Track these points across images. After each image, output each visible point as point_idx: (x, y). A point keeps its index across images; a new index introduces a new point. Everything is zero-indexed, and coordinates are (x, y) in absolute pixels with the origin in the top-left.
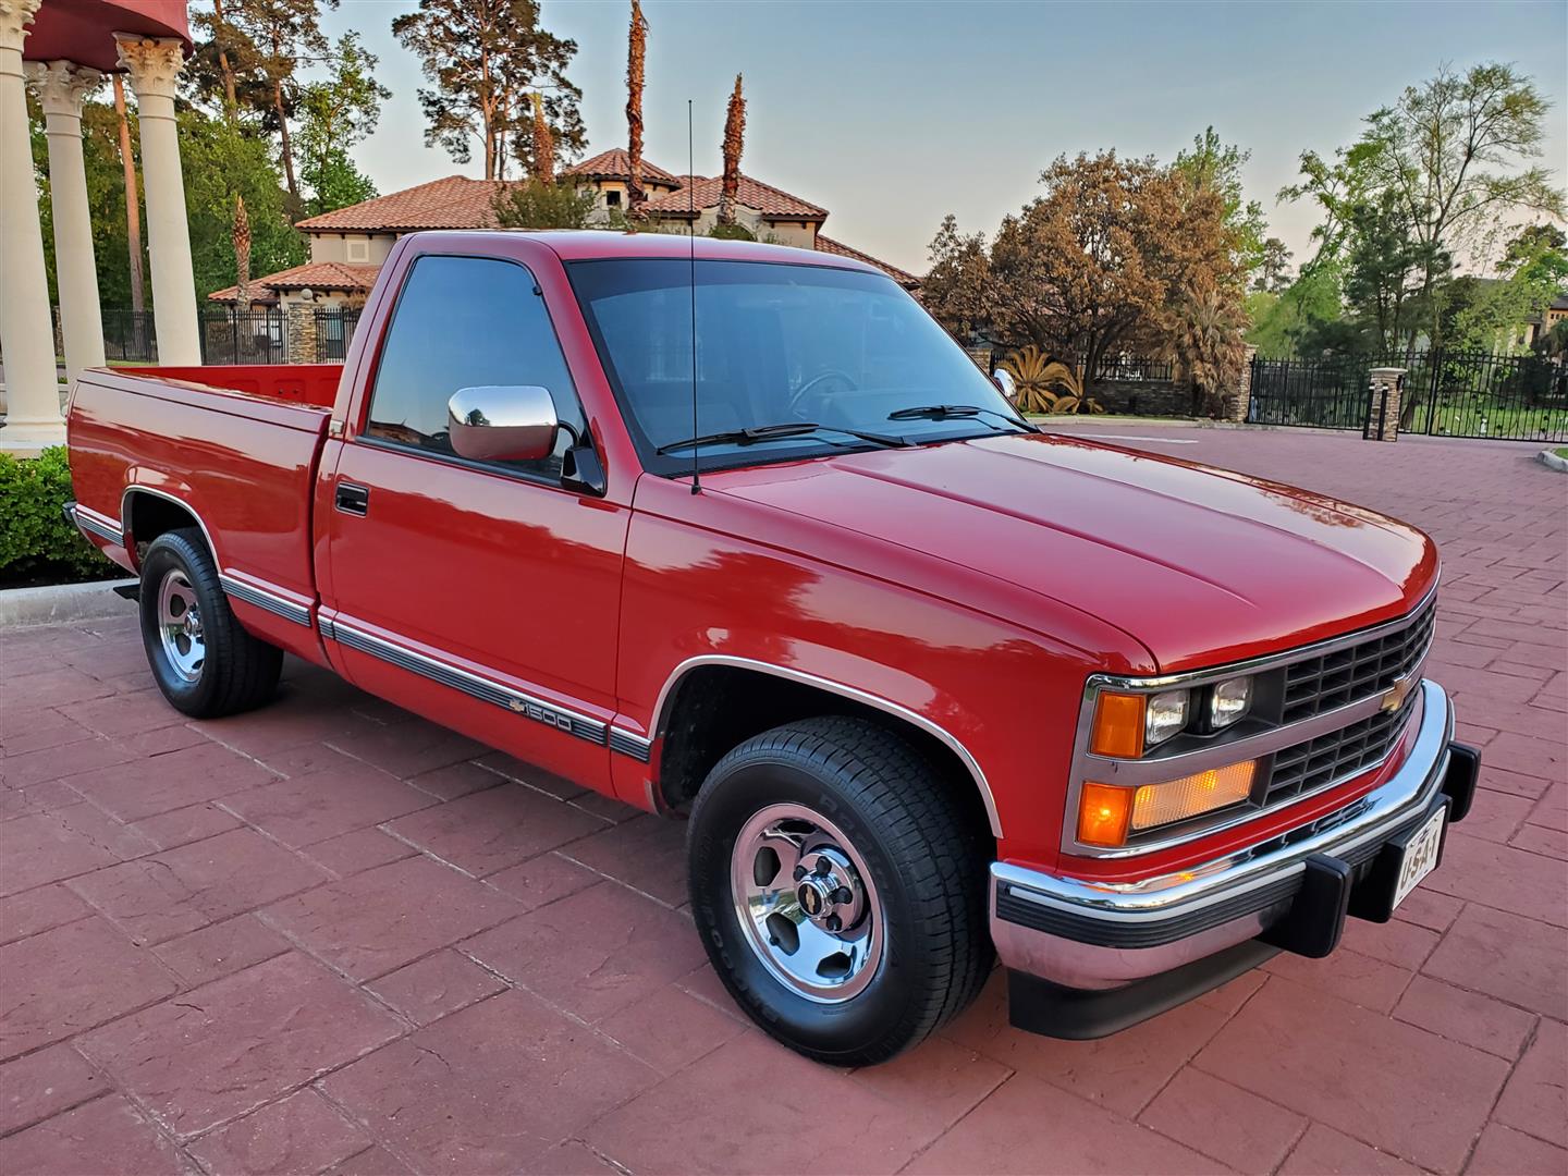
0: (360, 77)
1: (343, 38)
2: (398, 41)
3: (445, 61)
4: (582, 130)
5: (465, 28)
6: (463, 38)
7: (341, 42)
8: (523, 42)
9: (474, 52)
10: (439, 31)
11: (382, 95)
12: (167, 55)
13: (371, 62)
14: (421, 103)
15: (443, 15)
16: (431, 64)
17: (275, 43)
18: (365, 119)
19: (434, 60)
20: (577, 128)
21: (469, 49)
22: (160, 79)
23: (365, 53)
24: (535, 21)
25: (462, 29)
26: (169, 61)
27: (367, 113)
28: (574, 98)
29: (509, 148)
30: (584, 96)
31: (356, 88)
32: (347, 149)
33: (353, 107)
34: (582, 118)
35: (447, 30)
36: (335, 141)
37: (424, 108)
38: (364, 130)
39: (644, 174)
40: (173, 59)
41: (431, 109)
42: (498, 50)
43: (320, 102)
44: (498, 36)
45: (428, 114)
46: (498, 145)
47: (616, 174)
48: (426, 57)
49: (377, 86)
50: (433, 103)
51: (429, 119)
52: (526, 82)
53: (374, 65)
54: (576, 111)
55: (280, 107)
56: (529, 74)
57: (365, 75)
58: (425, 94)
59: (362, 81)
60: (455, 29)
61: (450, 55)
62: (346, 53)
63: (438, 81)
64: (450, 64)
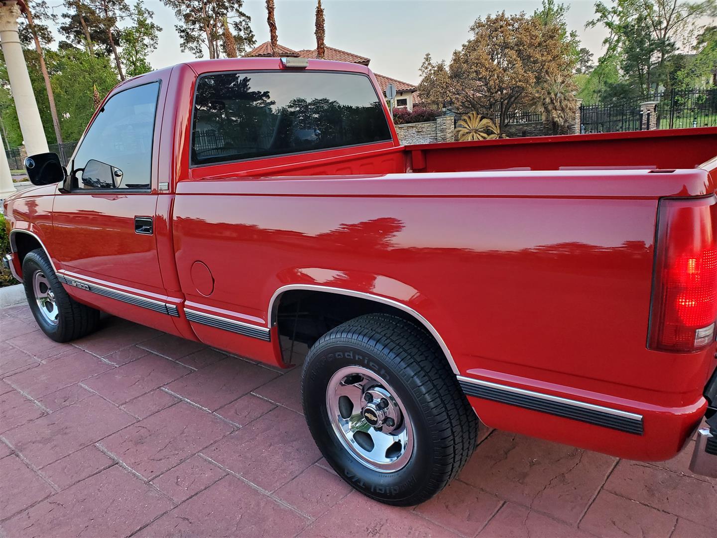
0: (147, 22)
1: (136, 4)
3: (185, 10)
4: (253, 36)
7: (135, 6)
9: (199, 4)
11: (158, 30)
12: (10, 9)
13: (151, 14)
14: (177, 32)
16: (179, 12)
17: (106, 11)
18: (152, 42)
19: (180, 10)
20: (251, 35)
21: (196, 3)
22: (8, 22)
23: (147, 10)
26: (12, 12)
27: (152, 39)
28: (247, 21)
29: (220, 49)
30: (251, 19)
31: (145, 28)
32: (145, 57)
33: (145, 37)
34: (252, 30)
36: (139, 54)
37: (179, 34)
38: (152, 47)
39: (282, 52)
40: (14, 11)
41: (182, 34)
43: (130, 37)
45: (181, 37)
46: (215, 48)
47: (268, 54)
48: (176, 9)
49: (155, 26)
50: (183, 31)
51: (182, 39)
52: (225, 16)
53: (152, 16)
54: (249, 27)
55: (112, 41)
56: (225, 12)
57: (149, 21)
58: (178, 27)
59: (148, 24)
61: (188, 7)
62: (139, 12)
63: (183, 20)
64: (188, 11)
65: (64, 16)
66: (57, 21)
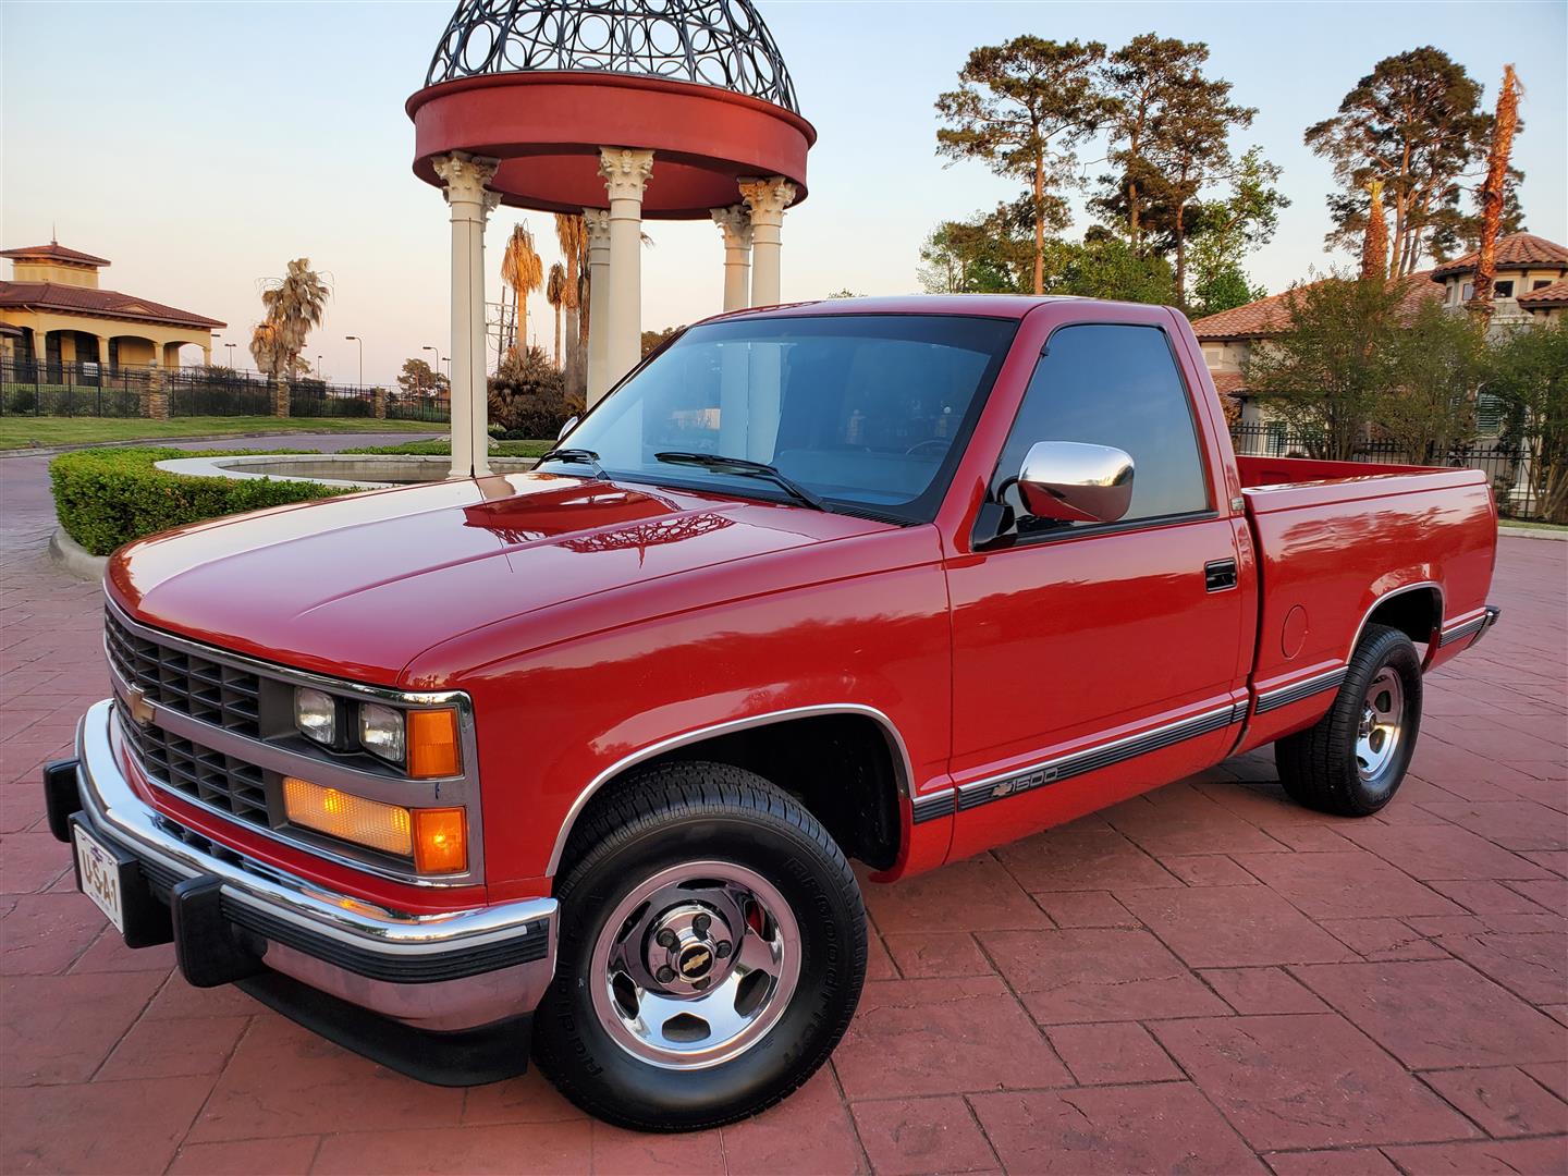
0: (1259, 189)
1: (1246, 154)
2: (1310, 149)
3: (1359, 160)
4: (1519, 218)
5: (1391, 125)
6: (1387, 135)
7: (1244, 158)
8: (1458, 129)
9: (1397, 149)
10: (1360, 132)
11: (1280, 205)
13: (1274, 173)
14: (1330, 208)
15: (1364, 115)
16: (1341, 168)
17: (1184, 168)
18: (1262, 230)
19: (1348, 162)
20: (1514, 215)
21: (1392, 146)
23: (1270, 165)
24: (1473, 105)
25: (1386, 126)
27: (1266, 224)
28: (1513, 182)
29: (1424, 246)
30: (1526, 179)
31: (1256, 202)
32: (1238, 261)
33: (1249, 220)
34: (1520, 203)
35: (1369, 130)
36: (1227, 254)
37: (1333, 213)
38: (1260, 240)
39: (1548, 259)
41: (1340, 213)
42: (1424, 142)
43: (1215, 218)
44: (1426, 127)
45: (1336, 218)
46: (1412, 243)
47: (1508, 262)
48: (1339, 160)
49: (1276, 196)
50: (1344, 207)
51: (1338, 223)
52: (1458, 172)
53: (1278, 176)
54: (1514, 197)
55: (1180, 228)
56: (1460, 162)
57: (1264, 188)
58: (1336, 198)
59: (1262, 193)
60: (1377, 127)
61: (1368, 156)
62: (1249, 168)
63: (1349, 183)
64: (1367, 164)
65: (1103, 180)
66: (1086, 190)
